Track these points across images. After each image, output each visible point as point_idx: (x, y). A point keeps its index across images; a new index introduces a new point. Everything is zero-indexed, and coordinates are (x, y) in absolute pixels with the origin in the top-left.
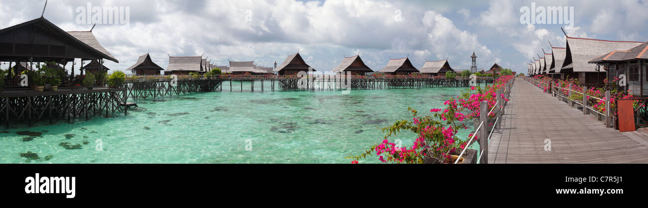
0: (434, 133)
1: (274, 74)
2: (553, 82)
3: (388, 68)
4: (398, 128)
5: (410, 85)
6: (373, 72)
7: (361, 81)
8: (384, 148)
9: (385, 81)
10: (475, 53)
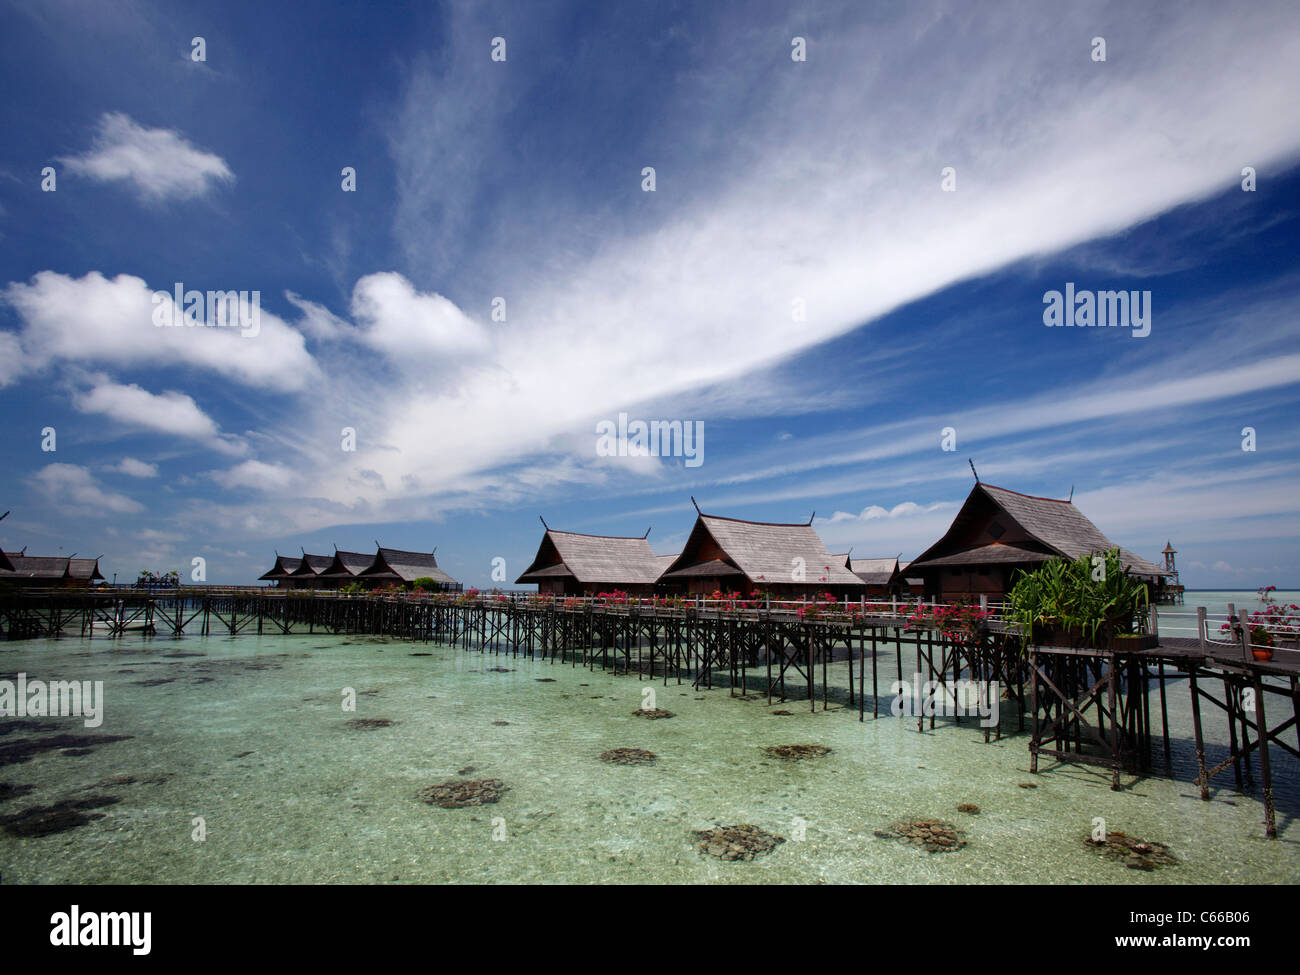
10: (1172, 544)
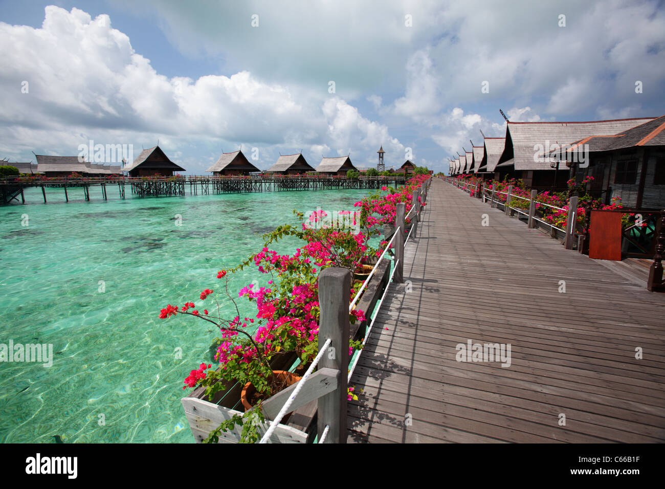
0: (345, 238)
1: (122, 175)
2: (484, 184)
3: (277, 166)
4: (280, 234)
5: (304, 187)
6: (260, 171)
7: (245, 183)
8: (264, 257)
9: (274, 182)
10: (383, 147)
